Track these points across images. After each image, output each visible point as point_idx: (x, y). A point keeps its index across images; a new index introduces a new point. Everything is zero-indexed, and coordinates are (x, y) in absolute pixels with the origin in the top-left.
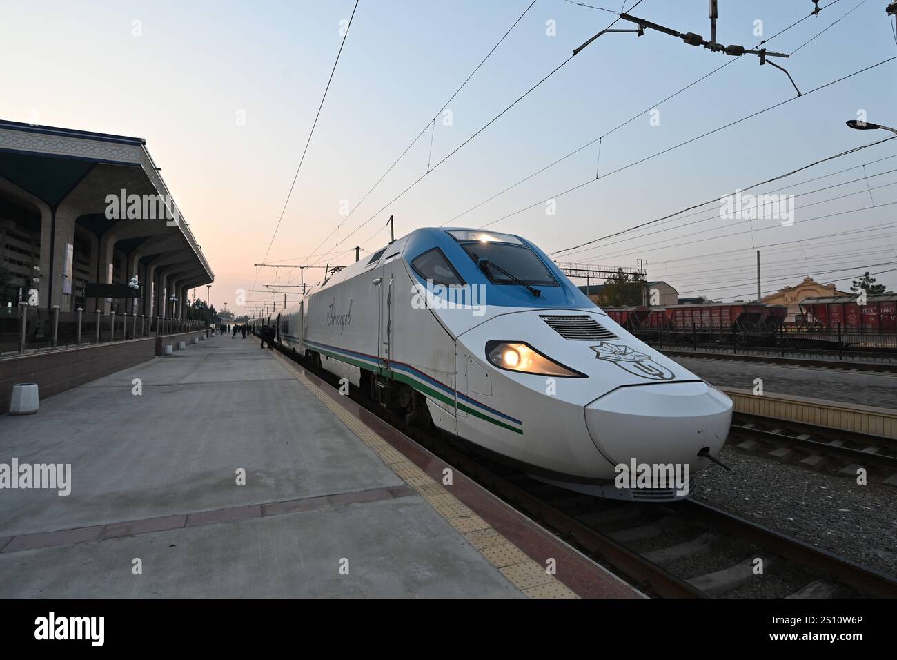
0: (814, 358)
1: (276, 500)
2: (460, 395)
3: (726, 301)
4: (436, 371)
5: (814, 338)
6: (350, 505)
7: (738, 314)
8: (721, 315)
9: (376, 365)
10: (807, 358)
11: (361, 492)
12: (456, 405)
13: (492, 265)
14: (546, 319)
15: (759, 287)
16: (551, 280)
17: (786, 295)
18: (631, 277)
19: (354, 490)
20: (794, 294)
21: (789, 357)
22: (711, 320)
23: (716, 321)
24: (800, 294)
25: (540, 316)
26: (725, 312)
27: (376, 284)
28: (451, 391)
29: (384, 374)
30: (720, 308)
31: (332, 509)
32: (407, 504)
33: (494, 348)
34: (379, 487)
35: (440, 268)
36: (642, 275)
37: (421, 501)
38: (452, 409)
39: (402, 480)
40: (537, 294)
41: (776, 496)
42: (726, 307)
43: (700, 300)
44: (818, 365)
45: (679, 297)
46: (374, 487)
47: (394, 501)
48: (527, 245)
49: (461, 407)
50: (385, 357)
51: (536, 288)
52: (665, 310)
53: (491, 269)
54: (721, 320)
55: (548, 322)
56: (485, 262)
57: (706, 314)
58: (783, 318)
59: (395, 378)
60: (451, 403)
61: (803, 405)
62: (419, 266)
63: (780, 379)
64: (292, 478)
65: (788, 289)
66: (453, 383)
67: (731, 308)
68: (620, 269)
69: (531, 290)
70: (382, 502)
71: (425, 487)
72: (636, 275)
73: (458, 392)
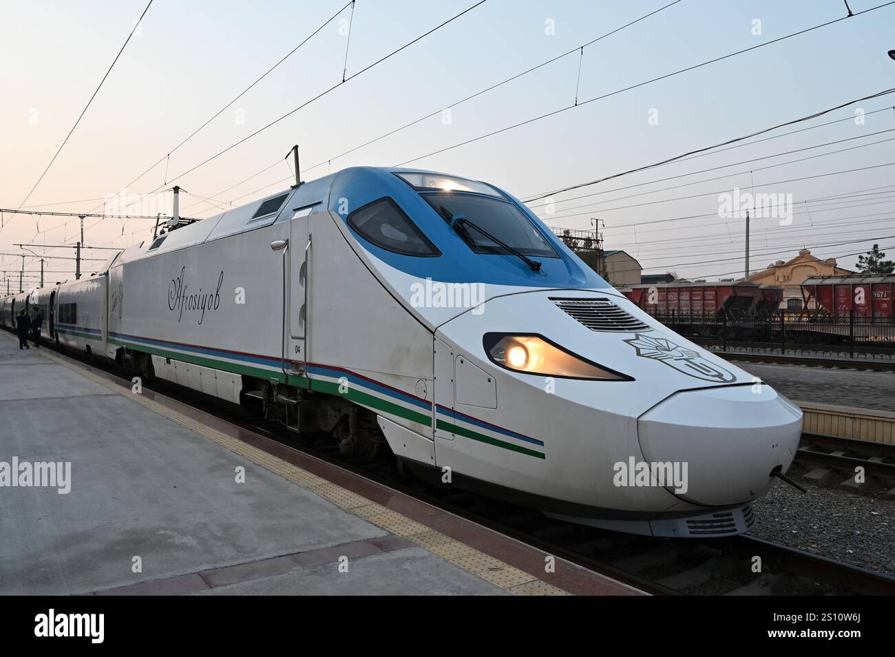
0: (820, 355)
1: (217, 566)
2: (441, 409)
3: (712, 280)
4: (397, 376)
5: (817, 329)
6: (330, 565)
7: (726, 298)
8: (704, 299)
9: (280, 370)
10: (812, 355)
11: (333, 547)
12: (434, 423)
13: (472, 225)
14: (559, 302)
15: (747, 262)
16: (548, 248)
17: (779, 273)
18: (581, 244)
19: (323, 546)
20: (787, 271)
21: (791, 354)
22: (691, 305)
23: (698, 306)
24: (795, 271)
25: (551, 299)
26: (710, 295)
27: (275, 248)
28: (426, 404)
29: (291, 382)
30: (701, 289)
31: (307, 571)
32: (408, 559)
33: (495, 343)
34: (354, 539)
35: (389, 227)
36: (597, 241)
37: (426, 553)
38: (427, 429)
39: (382, 528)
40: (536, 267)
41: (825, 526)
42: (711, 288)
43: (669, 278)
44: (828, 364)
45: (643, 273)
46: (349, 540)
47: (386, 557)
48: (507, 199)
49: (442, 425)
50: (299, 357)
51: (533, 259)
52: (631, 291)
53: (471, 231)
54: (704, 305)
55: (562, 307)
56: (461, 221)
57: (685, 296)
58: (777, 303)
59: (315, 388)
60: (426, 421)
61: (832, 414)
62: (360, 224)
63: (796, 383)
64: (219, 535)
65: (781, 265)
66: (430, 391)
67: (717, 289)
68: (567, 232)
69: (527, 261)
70: (374, 558)
71: (421, 536)
72: (588, 240)
73: (437, 405)
